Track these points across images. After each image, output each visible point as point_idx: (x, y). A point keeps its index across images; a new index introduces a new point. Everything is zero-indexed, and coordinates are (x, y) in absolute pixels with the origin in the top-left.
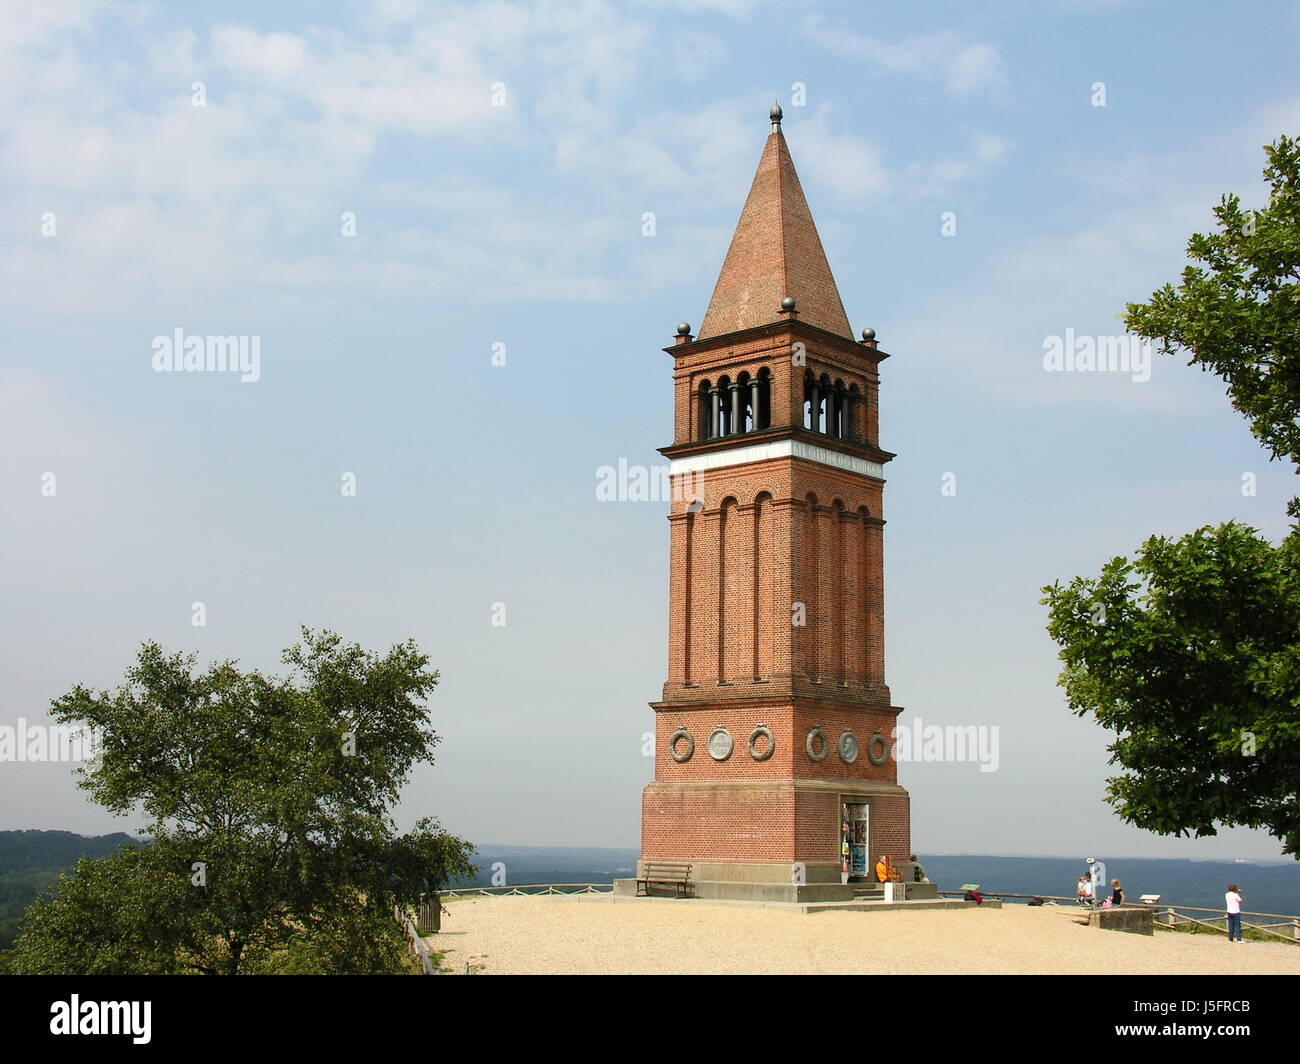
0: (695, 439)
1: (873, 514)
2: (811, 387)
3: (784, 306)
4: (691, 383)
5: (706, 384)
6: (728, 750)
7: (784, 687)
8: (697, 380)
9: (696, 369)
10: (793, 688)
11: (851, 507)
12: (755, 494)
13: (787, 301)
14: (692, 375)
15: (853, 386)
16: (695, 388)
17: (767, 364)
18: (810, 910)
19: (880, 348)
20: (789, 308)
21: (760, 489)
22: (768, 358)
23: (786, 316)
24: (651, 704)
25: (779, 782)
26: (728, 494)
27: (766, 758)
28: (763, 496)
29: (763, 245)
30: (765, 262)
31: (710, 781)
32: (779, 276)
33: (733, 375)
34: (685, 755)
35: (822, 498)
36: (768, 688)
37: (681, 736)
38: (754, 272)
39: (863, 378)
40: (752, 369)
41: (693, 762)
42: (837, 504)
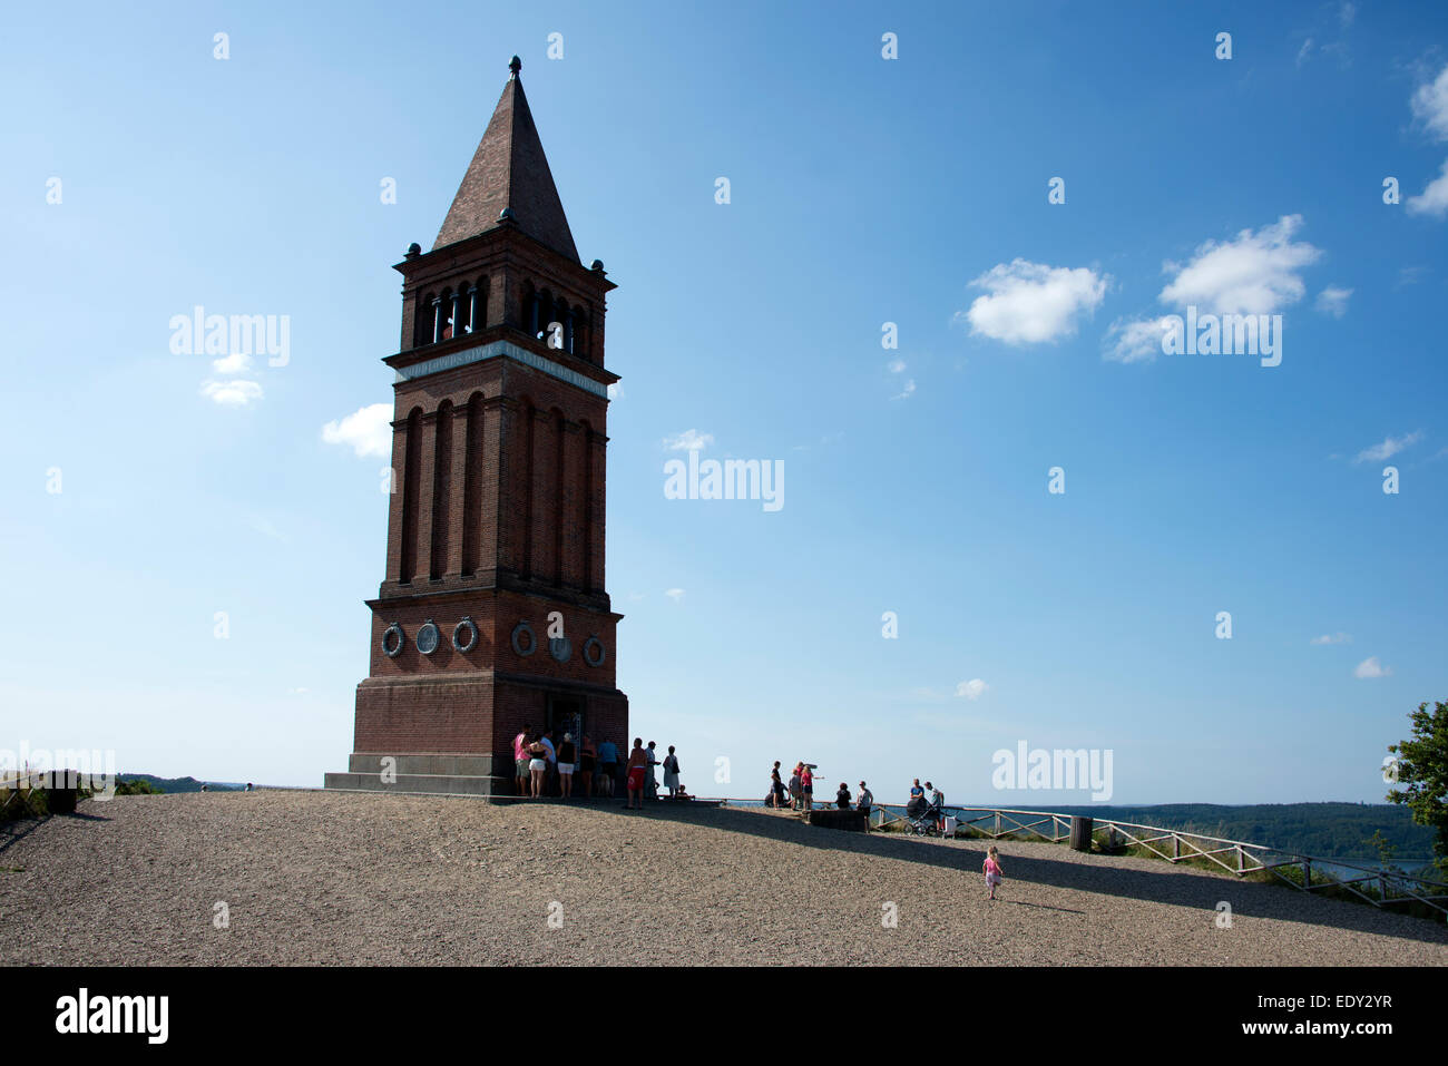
1: (595, 429)
2: (534, 300)
3: (502, 215)
4: (418, 296)
5: (431, 297)
6: (435, 644)
7: (489, 580)
8: (422, 295)
10: (497, 581)
11: (572, 418)
12: (469, 396)
13: (506, 211)
14: (419, 289)
15: (576, 308)
16: (421, 302)
17: (488, 270)
19: (607, 277)
20: (506, 217)
21: (474, 390)
22: (487, 265)
23: (504, 224)
24: (368, 603)
25: (480, 675)
26: (446, 397)
27: (469, 652)
28: (477, 397)
29: (492, 172)
30: (493, 185)
31: (417, 676)
32: (503, 197)
33: (455, 284)
34: (397, 651)
35: (538, 403)
36: (474, 582)
37: (393, 632)
38: (483, 195)
39: (588, 301)
40: (472, 278)
41: (404, 658)
42: (556, 412)
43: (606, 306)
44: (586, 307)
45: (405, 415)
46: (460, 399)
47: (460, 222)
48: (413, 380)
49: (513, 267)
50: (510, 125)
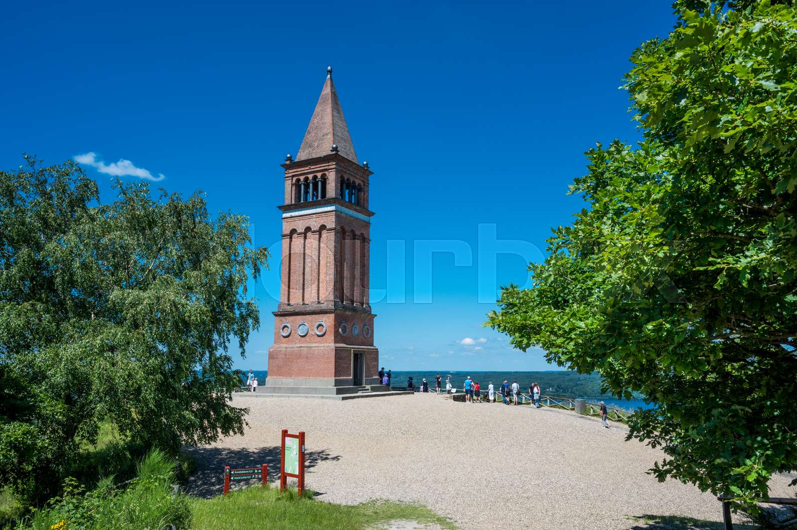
0: (293, 202)
1: (366, 236)
2: (344, 184)
3: (333, 148)
4: (292, 179)
5: (298, 180)
6: (306, 332)
7: (331, 306)
8: (295, 179)
9: (294, 174)
10: (335, 305)
11: (358, 233)
12: (319, 226)
13: (334, 146)
14: (293, 176)
15: (359, 184)
16: (294, 181)
17: (326, 173)
18: (344, 399)
19: (370, 169)
20: (335, 149)
21: (321, 224)
22: (326, 170)
23: (334, 152)
24: (273, 313)
25: (329, 345)
26: (308, 225)
27: (322, 336)
28: (323, 227)
29: (323, 123)
30: (325, 131)
31: (298, 345)
32: (330, 136)
33: (310, 176)
34: (287, 334)
35: (347, 228)
36: (324, 306)
37: (285, 326)
38: (320, 134)
39: (363, 181)
40: (319, 175)
41: (291, 337)
42: (353, 231)
43: (369, 182)
44: (362, 184)
45: (288, 232)
46: (315, 226)
47: (310, 146)
48: (292, 217)
49: (337, 172)
50: (330, 101)
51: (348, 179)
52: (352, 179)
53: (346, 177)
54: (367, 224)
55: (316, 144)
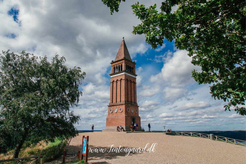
0: (113, 73)
1: (135, 82)
2: (127, 67)
5: (115, 67)
6: (117, 111)
10: (125, 103)
13: (124, 56)
14: (113, 66)
15: (132, 67)
17: (122, 64)
18: (127, 133)
19: (135, 63)
23: (124, 58)
24: (108, 106)
25: (123, 115)
26: (117, 79)
27: (122, 112)
28: (121, 79)
29: (122, 51)
30: (122, 53)
31: (115, 116)
32: (123, 54)
33: (118, 65)
34: (112, 112)
35: (128, 79)
36: (122, 103)
37: (111, 110)
38: (121, 54)
39: (133, 66)
40: (120, 65)
41: (113, 113)
42: (131, 80)
43: (135, 66)
44: (133, 67)
45: (112, 82)
46: (119, 79)
47: (118, 58)
48: (113, 77)
49: (125, 63)
50: (123, 45)
51: (129, 66)
52: (130, 66)
53: (128, 65)
54: (135, 79)
55: (120, 57)
